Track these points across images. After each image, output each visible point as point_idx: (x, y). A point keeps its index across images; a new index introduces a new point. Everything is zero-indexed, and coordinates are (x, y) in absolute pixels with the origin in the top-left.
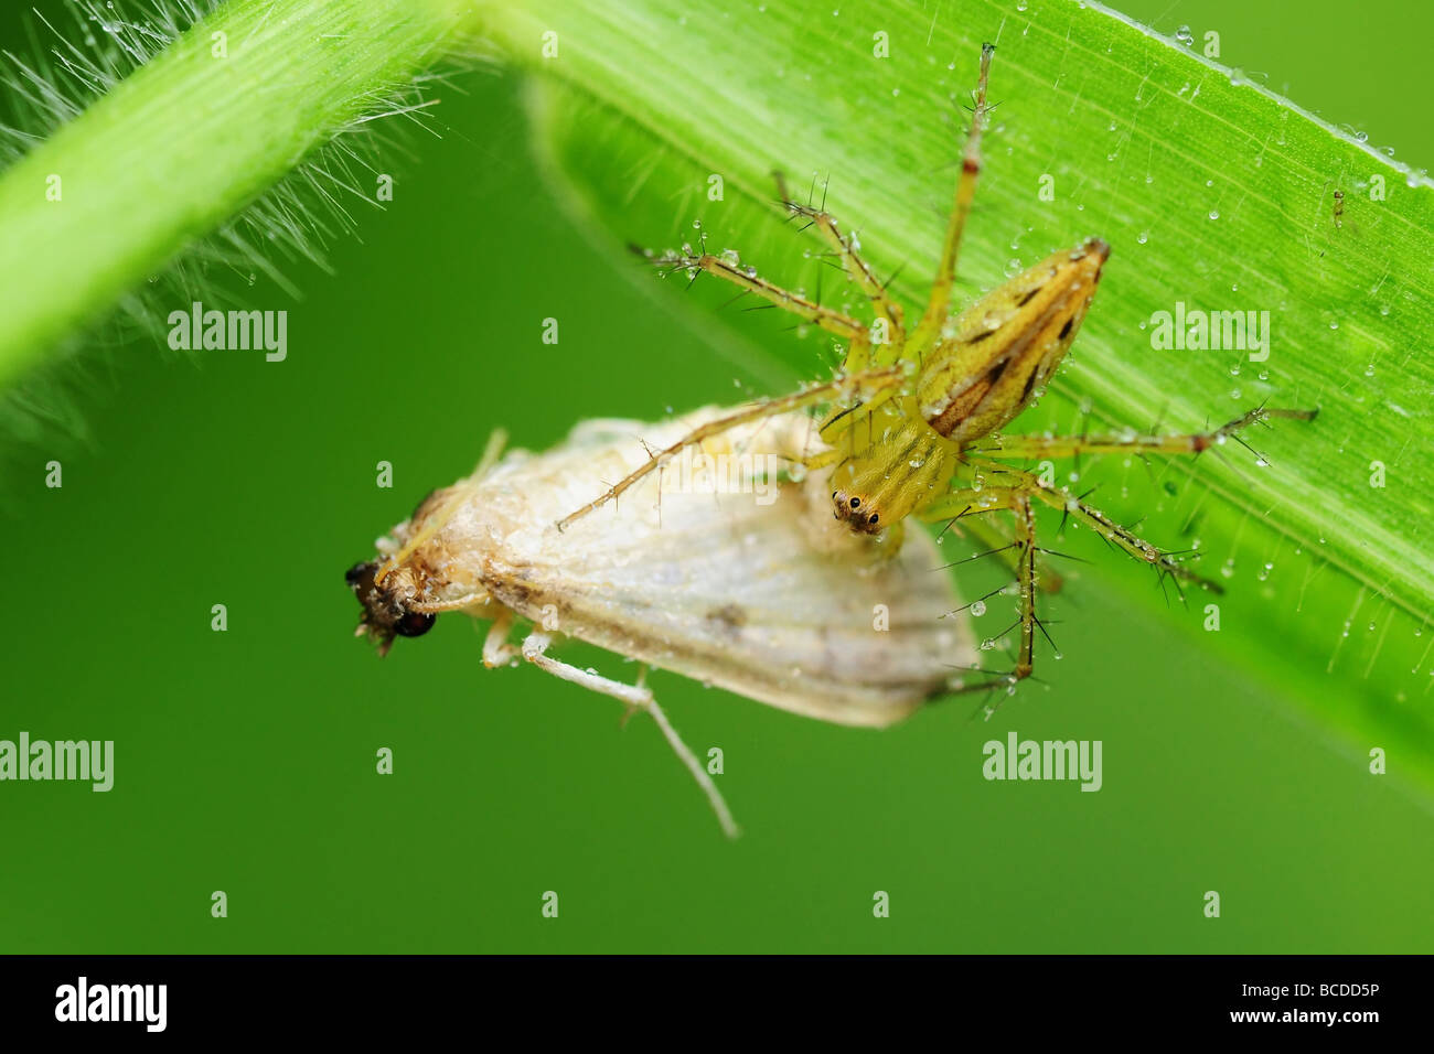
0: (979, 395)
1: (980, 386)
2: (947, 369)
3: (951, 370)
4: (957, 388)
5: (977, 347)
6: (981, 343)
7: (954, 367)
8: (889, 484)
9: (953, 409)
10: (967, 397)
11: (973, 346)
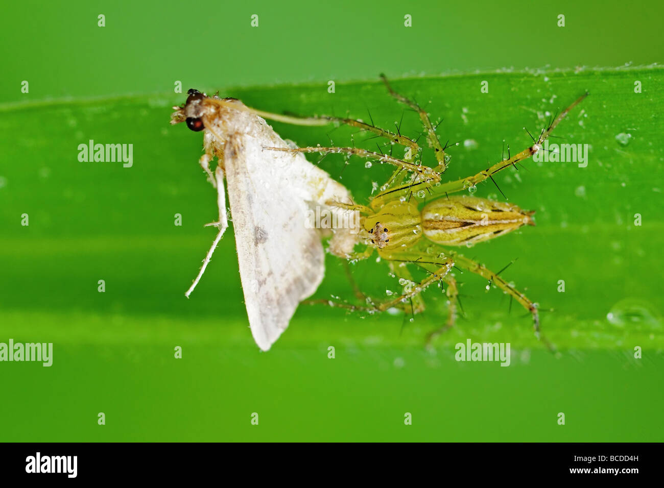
0: (454, 226)
1: (457, 223)
2: (450, 209)
3: (451, 210)
4: (448, 218)
5: (467, 211)
6: (469, 210)
7: (453, 210)
8: (400, 233)
9: (440, 223)
10: (449, 223)
11: (466, 209)
